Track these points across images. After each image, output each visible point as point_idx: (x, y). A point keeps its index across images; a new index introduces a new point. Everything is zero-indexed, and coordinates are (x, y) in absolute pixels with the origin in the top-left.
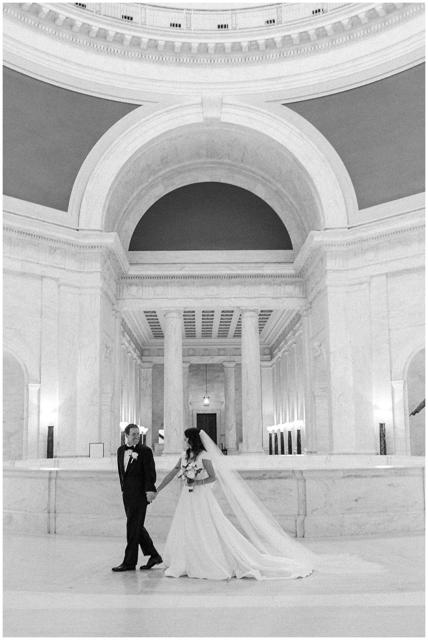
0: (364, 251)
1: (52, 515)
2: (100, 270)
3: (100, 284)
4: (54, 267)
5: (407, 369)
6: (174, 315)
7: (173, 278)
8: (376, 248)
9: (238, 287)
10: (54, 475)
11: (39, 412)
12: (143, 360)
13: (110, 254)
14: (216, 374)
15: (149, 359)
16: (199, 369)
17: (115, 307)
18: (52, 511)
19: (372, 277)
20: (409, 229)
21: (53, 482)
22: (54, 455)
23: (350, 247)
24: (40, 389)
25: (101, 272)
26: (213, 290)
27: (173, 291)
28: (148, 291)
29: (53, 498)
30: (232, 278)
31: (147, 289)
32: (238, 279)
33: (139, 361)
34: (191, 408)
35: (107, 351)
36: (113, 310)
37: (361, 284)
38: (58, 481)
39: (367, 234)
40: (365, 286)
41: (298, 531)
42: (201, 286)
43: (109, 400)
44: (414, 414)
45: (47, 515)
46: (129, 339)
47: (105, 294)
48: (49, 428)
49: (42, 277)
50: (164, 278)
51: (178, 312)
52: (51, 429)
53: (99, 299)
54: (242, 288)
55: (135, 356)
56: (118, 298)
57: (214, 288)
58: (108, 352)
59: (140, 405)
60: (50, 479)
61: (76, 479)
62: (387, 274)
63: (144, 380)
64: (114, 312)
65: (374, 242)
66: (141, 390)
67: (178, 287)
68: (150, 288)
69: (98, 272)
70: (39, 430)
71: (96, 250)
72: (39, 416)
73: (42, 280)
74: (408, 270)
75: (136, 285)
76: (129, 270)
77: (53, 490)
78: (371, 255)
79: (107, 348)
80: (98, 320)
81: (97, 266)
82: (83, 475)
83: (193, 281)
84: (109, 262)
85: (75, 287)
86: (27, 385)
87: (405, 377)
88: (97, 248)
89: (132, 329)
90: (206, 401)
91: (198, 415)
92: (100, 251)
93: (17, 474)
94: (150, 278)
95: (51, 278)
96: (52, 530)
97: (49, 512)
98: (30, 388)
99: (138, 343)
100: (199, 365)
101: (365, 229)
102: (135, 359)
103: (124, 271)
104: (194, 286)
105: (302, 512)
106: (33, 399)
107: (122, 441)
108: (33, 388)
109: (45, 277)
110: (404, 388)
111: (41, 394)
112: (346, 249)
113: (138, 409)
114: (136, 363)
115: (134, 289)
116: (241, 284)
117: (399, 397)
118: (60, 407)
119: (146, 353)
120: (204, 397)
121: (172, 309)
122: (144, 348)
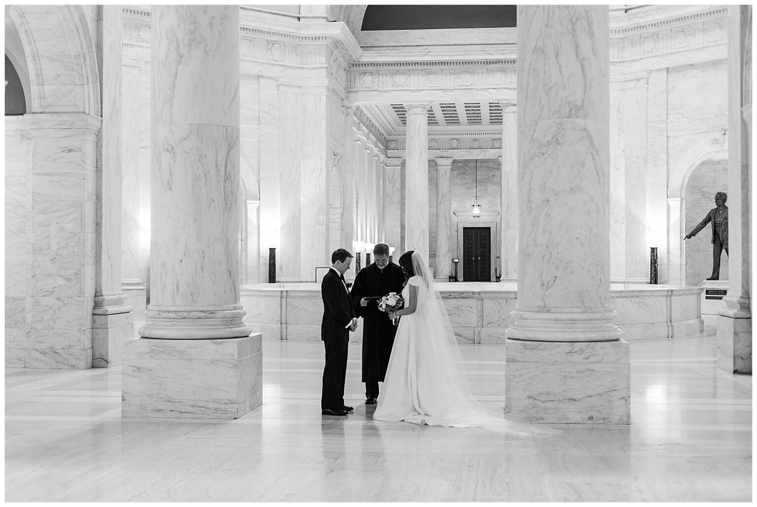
0: (643, 39)
1: (284, 326)
2: (326, 66)
3: (326, 82)
4: (272, 65)
5: (685, 184)
6: (417, 110)
7: (417, 64)
8: (656, 36)
9: (499, 75)
10: (284, 294)
11: (259, 232)
12: (389, 155)
13: (337, 44)
14: (491, 173)
15: (395, 153)
16: (466, 166)
17: (346, 103)
18: (284, 322)
19: (651, 72)
20: (693, 17)
21: (284, 299)
22: (277, 280)
23: (627, 34)
24: (259, 206)
25: (327, 69)
26: (467, 79)
27: (417, 81)
28: (385, 81)
29: (284, 312)
30: (490, 63)
31: (385, 78)
32: (498, 65)
33: (382, 157)
34: (455, 219)
35: (335, 158)
36: (343, 106)
37: (639, 80)
38: (288, 299)
39: (644, 20)
40: (642, 82)
41: (476, 340)
42: (450, 74)
43: (339, 216)
44: (689, 237)
45: (280, 325)
46: (367, 131)
47: (332, 91)
48: (270, 251)
49: (259, 77)
50: (405, 64)
51: (423, 107)
52: (272, 251)
53: (324, 98)
54: (503, 76)
55: (376, 151)
56: (349, 90)
57: (468, 76)
58: (336, 160)
59: (384, 218)
60: (281, 297)
61: (302, 297)
62: (667, 69)
63: (390, 182)
64: (344, 109)
65: (653, 30)
66: (385, 196)
67: (423, 75)
68: (389, 78)
69: (323, 68)
70: (259, 252)
71: (321, 42)
72: (259, 236)
73: (259, 80)
74: (691, 65)
75: (371, 74)
76: (361, 56)
77: (284, 306)
78: (649, 45)
79: (335, 155)
80: (324, 124)
81: (322, 60)
82: (308, 294)
83: (442, 68)
84: (336, 52)
85: (296, 87)
86: (246, 203)
87: (684, 196)
88: (321, 40)
89: (370, 117)
90: (476, 211)
91: (465, 229)
92: (326, 43)
93: (254, 293)
94: (387, 65)
95: (269, 78)
96: (284, 337)
97: (281, 324)
98: (248, 205)
99: (380, 133)
100: (466, 162)
101: (642, 15)
102: (376, 155)
103: (355, 58)
104: (442, 74)
105: (479, 324)
106: (252, 217)
107: (358, 265)
108: (252, 206)
109: (262, 77)
110: (681, 206)
111: (261, 212)
112: (622, 36)
113: (382, 221)
114: (378, 161)
115: (368, 79)
116: (503, 71)
117: (675, 216)
118: (282, 227)
119: (392, 145)
120: (474, 206)
121: (416, 104)
122: (389, 138)
